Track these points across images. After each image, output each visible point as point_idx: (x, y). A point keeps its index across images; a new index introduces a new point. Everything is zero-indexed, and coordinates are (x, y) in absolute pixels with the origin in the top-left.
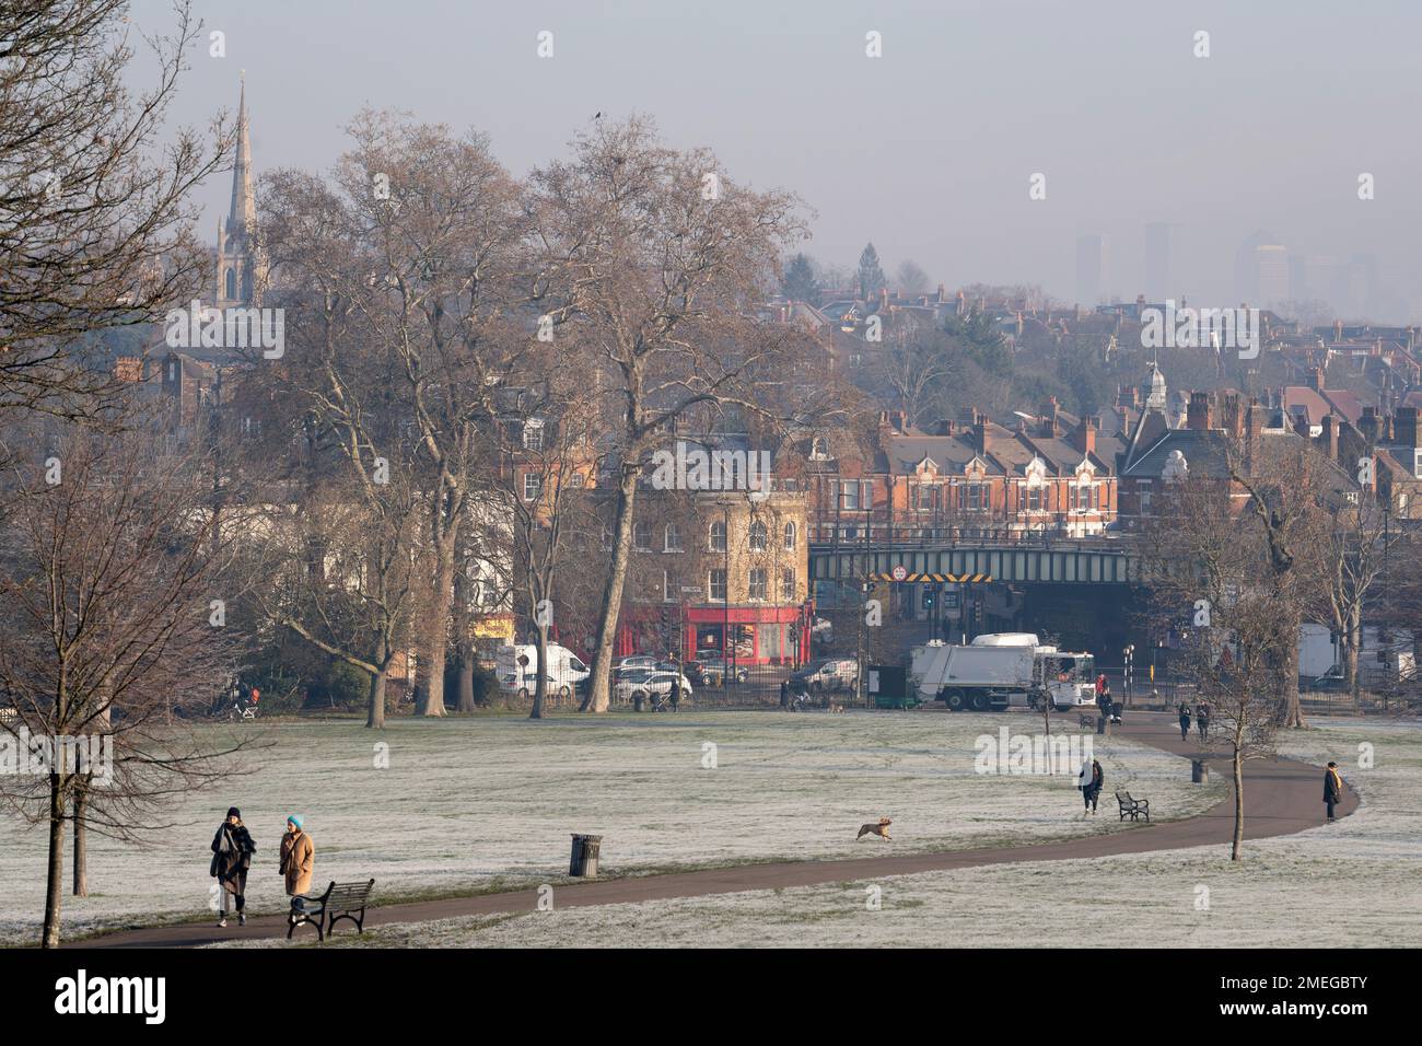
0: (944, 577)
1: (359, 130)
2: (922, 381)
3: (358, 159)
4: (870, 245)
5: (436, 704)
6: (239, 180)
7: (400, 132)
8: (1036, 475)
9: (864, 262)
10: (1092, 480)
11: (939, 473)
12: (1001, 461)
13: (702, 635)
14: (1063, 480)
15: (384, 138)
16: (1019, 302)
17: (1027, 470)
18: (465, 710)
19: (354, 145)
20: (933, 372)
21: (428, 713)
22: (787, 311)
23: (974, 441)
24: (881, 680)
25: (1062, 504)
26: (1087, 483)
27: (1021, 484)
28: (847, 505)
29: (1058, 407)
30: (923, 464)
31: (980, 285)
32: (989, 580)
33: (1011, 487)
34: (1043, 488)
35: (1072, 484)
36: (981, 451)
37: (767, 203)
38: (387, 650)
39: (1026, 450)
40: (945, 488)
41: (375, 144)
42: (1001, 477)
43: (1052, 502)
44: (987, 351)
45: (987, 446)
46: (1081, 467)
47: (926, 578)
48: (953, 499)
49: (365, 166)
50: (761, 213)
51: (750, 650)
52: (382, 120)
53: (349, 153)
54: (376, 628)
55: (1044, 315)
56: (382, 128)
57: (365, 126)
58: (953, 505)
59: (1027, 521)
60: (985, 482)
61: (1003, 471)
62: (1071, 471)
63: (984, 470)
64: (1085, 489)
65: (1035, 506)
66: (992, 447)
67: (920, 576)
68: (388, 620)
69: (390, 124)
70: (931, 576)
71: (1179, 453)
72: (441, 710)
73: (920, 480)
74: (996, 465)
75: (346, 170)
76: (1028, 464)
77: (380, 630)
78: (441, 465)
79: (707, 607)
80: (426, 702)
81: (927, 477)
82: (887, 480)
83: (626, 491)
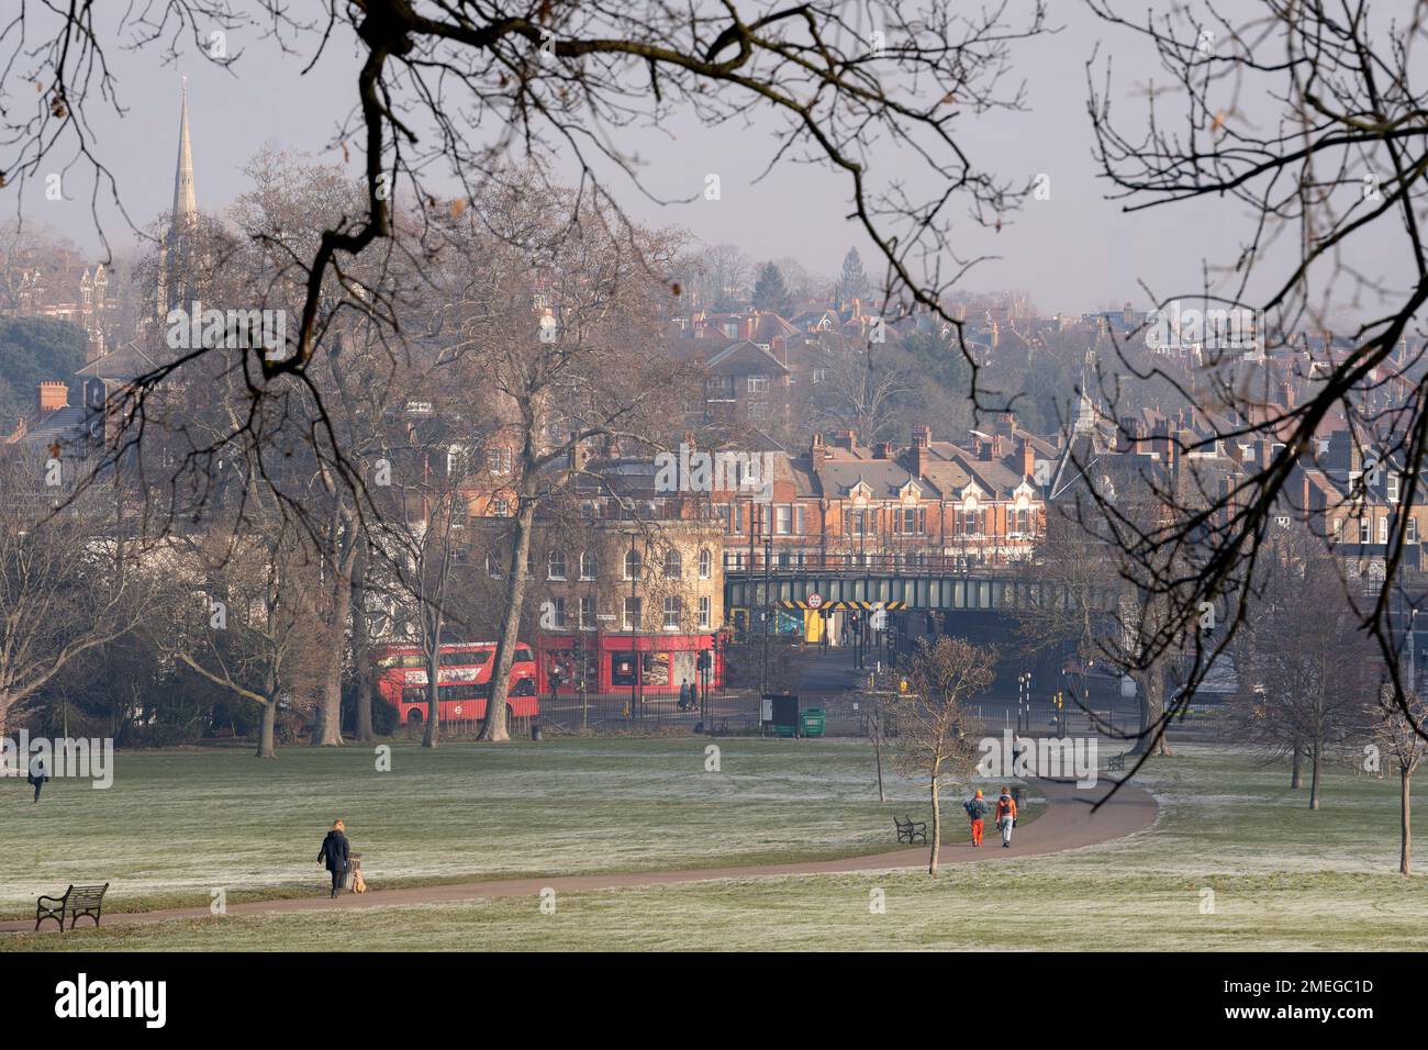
0: (859, 604)
1: (257, 171)
2: (878, 397)
3: (256, 198)
4: (854, 249)
5: (332, 734)
6: (181, 191)
7: (298, 173)
8: (972, 500)
9: (847, 267)
10: (1030, 503)
11: (873, 497)
12: (936, 484)
13: (617, 663)
14: (1000, 504)
15: (282, 179)
16: (1001, 311)
17: (964, 493)
18: (363, 740)
19: (251, 186)
20: (891, 388)
21: (324, 743)
22: (754, 322)
23: (910, 463)
24: (775, 708)
25: (1000, 528)
26: (1024, 507)
27: (957, 508)
28: (780, 529)
29: (1014, 425)
30: (856, 488)
31: (964, 292)
32: (903, 607)
33: (948, 512)
34: (979, 512)
35: (1009, 507)
36: (917, 474)
37: (661, 240)
38: (276, 682)
39: (964, 474)
40: (880, 511)
41: (273, 185)
42: (936, 501)
43: (990, 525)
44: (947, 367)
45: (922, 470)
46: (1019, 490)
47: (841, 606)
48: (888, 522)
49: (263, 206)
50: (655, 249)
51: (666, 678)
52: (279, 161)
53: (247, 194)
54: (265, 661)
55: (1022, 326)
56: (279, 169)
57: (262, 167)
58: (887, 529)
59: (964, 545)
60: (920, 506)
61: (940, 494)
62: (1008, 494)
63: (919, 494)
64: (1022, 513)
65: (971, 530)
66: (927, 470)
67: (836, 604)
68: (276, 652)
69: (287, 165)
70: (846, 604)
71: (1108, 479)
72: (338, 740)
73: (853, 505)
74: (932, 489)
75: (244, 210)
76: (964, 488)
77: (269, 663)
78: (336, 499)
79: (622, 636)
80: (322, 732)
81: (860, 501)
82: (821, 504)
83: (522, 523)
